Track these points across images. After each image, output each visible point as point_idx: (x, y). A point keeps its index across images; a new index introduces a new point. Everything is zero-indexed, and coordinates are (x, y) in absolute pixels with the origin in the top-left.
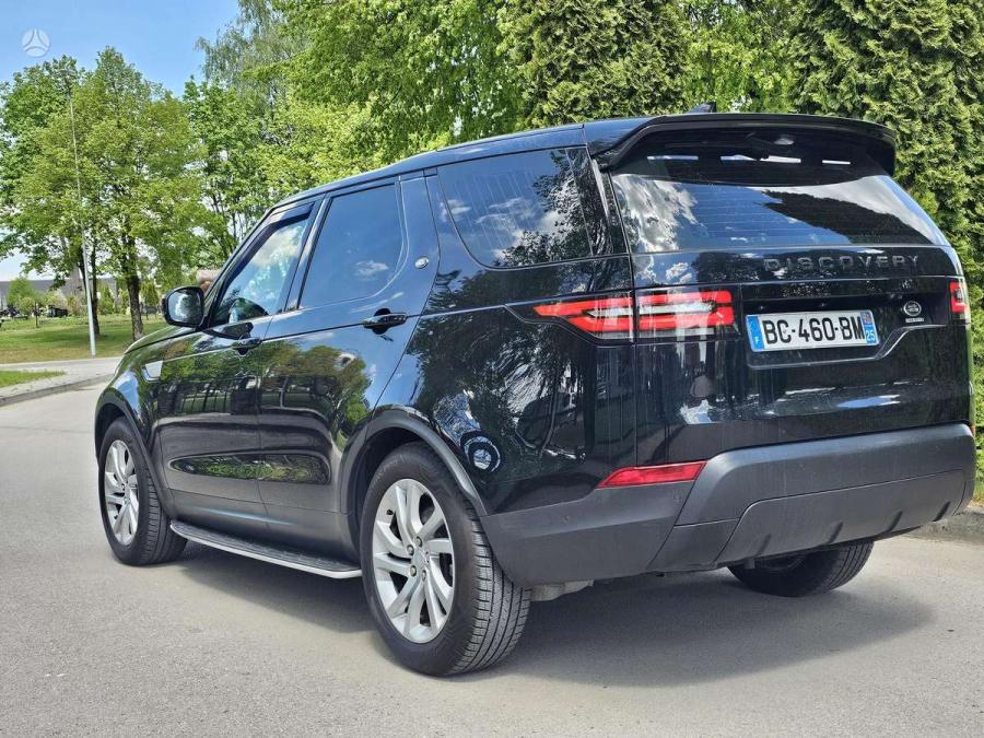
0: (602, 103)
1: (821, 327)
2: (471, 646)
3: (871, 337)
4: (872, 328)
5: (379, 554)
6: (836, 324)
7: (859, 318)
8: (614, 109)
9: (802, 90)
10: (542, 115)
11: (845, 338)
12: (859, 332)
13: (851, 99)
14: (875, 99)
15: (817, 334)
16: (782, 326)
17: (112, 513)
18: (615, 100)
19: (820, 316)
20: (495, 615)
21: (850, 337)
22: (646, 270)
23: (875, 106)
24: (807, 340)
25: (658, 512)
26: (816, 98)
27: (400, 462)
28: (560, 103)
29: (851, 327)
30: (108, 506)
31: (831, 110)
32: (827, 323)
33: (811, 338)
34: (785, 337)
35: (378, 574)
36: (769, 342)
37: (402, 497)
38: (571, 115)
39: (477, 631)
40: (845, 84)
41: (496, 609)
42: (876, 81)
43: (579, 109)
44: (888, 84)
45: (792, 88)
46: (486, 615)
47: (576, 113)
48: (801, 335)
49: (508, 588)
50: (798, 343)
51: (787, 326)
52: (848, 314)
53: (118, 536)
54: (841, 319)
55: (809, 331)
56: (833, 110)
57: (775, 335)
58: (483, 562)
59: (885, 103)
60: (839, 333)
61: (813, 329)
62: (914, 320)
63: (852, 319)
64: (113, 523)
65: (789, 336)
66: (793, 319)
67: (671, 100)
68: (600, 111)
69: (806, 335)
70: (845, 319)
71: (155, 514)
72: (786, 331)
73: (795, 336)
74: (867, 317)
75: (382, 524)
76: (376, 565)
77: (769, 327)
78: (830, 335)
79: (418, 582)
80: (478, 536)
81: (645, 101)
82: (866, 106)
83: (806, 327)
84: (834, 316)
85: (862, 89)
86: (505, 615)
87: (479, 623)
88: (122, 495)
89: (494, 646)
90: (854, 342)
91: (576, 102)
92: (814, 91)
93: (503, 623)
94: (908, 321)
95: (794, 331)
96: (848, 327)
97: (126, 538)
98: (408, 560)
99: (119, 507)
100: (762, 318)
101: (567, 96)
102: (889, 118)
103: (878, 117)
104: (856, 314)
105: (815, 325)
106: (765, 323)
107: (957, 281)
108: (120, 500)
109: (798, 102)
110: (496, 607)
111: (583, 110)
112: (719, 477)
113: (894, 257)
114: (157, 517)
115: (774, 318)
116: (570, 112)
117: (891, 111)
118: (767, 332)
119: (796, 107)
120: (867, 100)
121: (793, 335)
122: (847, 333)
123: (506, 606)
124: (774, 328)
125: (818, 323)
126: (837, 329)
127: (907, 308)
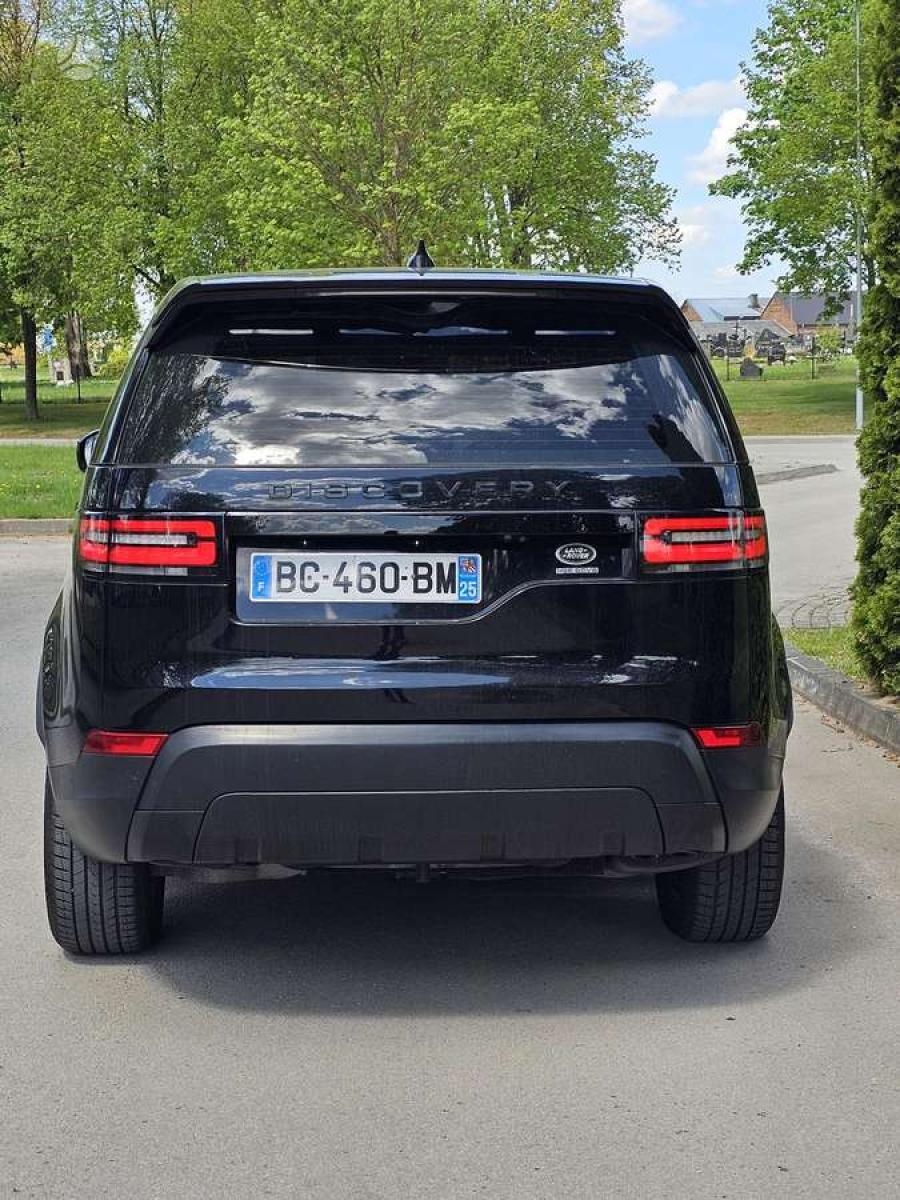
1: (377, 574)
3: (470, 589)
4: (476, 579)
6: (407, 571)
7: (452, 566)
11: (417, 590)
12: (447, 583)
15: (366, 584)
16: (309, 570)
19: (380, 558)
21: (427, 590)
24: (346, 591)
29: (434, 577)
32: (389, 570)
33: (353, 589)
36: (282, 590)
51: (317, 570)
52: (433, 559)
54: (418, 565)
55: (353, 579)
57: (293, 580)
60: (407, 585)
61: (362, 577)
62: (574, 571)
63: (440, 566)
65: (317, 585)
69: (346, 586)
70: (426, 564)
72: (313, 577)
73: (327, 585)
74: (468, 563)
77: (286, 570)
78: (389, 584)
83: (352, 573)
84: (406, 561)
90: (434, 597)
94: (559, 571)
95: (326, 577)
96: (427, 577)
100: (278, 557)
104: (447, 559)
105: (366, 570)
106: (281, 564)
115: (298, 558)
118: (280, 576)
121: (323, 583)
122: (422, 584)
124: (294, 572)
125: (374, 569)
126: (405, 578)
127: (562, 553)
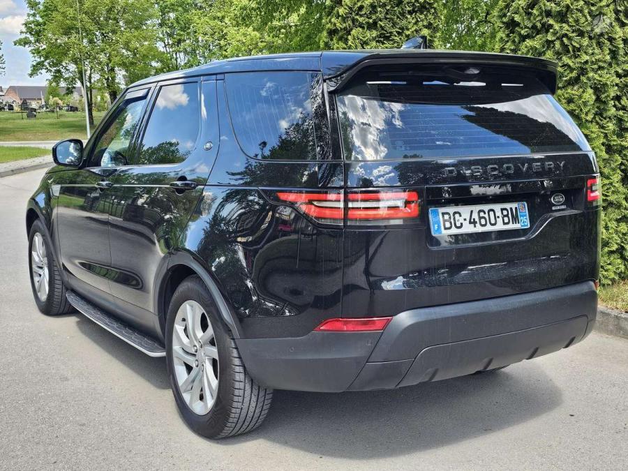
0: (379, 9)
1: (486, 216)
2: (229, 425)
3: (524, 222)
4: (526, 215)
5: (176, 348)
6: (499, 214)
7: (516, 208)
8: (387, 13)
9: (508, 11)
10: (338, 16)
11: (504, 224)
12: (515, 219)
13: (540, 21)
14: (557, 22)
15: (483, 222)
16: (457, 216)
17: (36, 279)
18: (388, 8)
19: (486, 207)
20: (246, 405)
21: (508, 223)
22: (358, 168)
23: (557, 27)
24: (475, 226)
25: (355, 352)
26: (517, 18)
27: (188, 289)
28: (350, 8)
29: (510, 215)
30: (34, 274)
31: (526, 27)
32: (491, 213)
33: (478, 225)
34: (458, 225)
35: (175, 361)
36: (446, 229)
37: (191, 311)
38: (357, 17)
39: (232, 415)
40: (537, 10)
41: (246, 401)
42: (558, 9)
43: (363, 13)
44: (567, 11)
45: (501, 10)
46: (239, 405)
47: (361, 16)
48: (470, 223)
49: (255, 387)
50: (468, 229)
51: (460, 216)
52: (508, 206)
53: (39, 294)
54: (502, 210)
55: (477, 220)
56: (528, 28)
57: (451, 223)
58: (238, 369)
59: (564, 25)
60: (500, 221)
61: (480, 218)
62: (558, 208)
63: (511, 209)
64: (37, 285)
65: (462, 224)
66: (465, 211)
67: (426, 9)
68: (377, 15)
69: (474, 223)
70: (506, 209)
71: (58, 286)
72: (459, 220)
73: (466, 224)
74: (522, 208)
75: (178, 328)
76: (174, 355)
77: (446, 217)
78: (493, 222)
79: (198, 372)
80: (235, 351)
81: (408, 9)
82: (551, 26)
83: (475, 216)
84: (497, 207)
85: (548, 14)
86: (253, 404)
87: (233, 410)
88: (41, 268)
89: (246, 424)
90: (511, 226)
91: (361, 8)
92: (516, 13)
93: (252, 409)
94: (554, 208)
95: (465, 220)
96: (507, 216)
97: (43, 297)
98: (194, 355)
99: (40, 275)
100: (441, 210)
101: (355, 4)
102: (566, 35)
103: (558, 35)
104: (514, 205)
105: (482, 214)
106: (443, 214)
107: (595, 177)
108: (40, 271)
109: (505, 20)
110: (247, 399)
111: (365, 14)
112: (401, 330)
113: (547, 163)
114: (60, 287)
115: (451, 210)
116: (357, 14)
117: (568, 30)
118: (445, 221)
119: (503, 23)
120: (551, 22)
121: (464, 223)
122: (506, 220)
123: (254, 399)
124: (450, 218)
125: (485, 213)
126: (498, 217)
127: (554, 199)
